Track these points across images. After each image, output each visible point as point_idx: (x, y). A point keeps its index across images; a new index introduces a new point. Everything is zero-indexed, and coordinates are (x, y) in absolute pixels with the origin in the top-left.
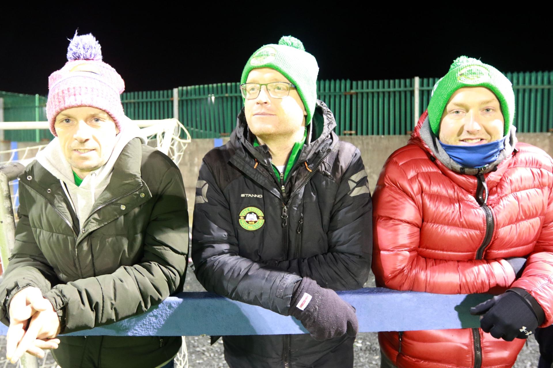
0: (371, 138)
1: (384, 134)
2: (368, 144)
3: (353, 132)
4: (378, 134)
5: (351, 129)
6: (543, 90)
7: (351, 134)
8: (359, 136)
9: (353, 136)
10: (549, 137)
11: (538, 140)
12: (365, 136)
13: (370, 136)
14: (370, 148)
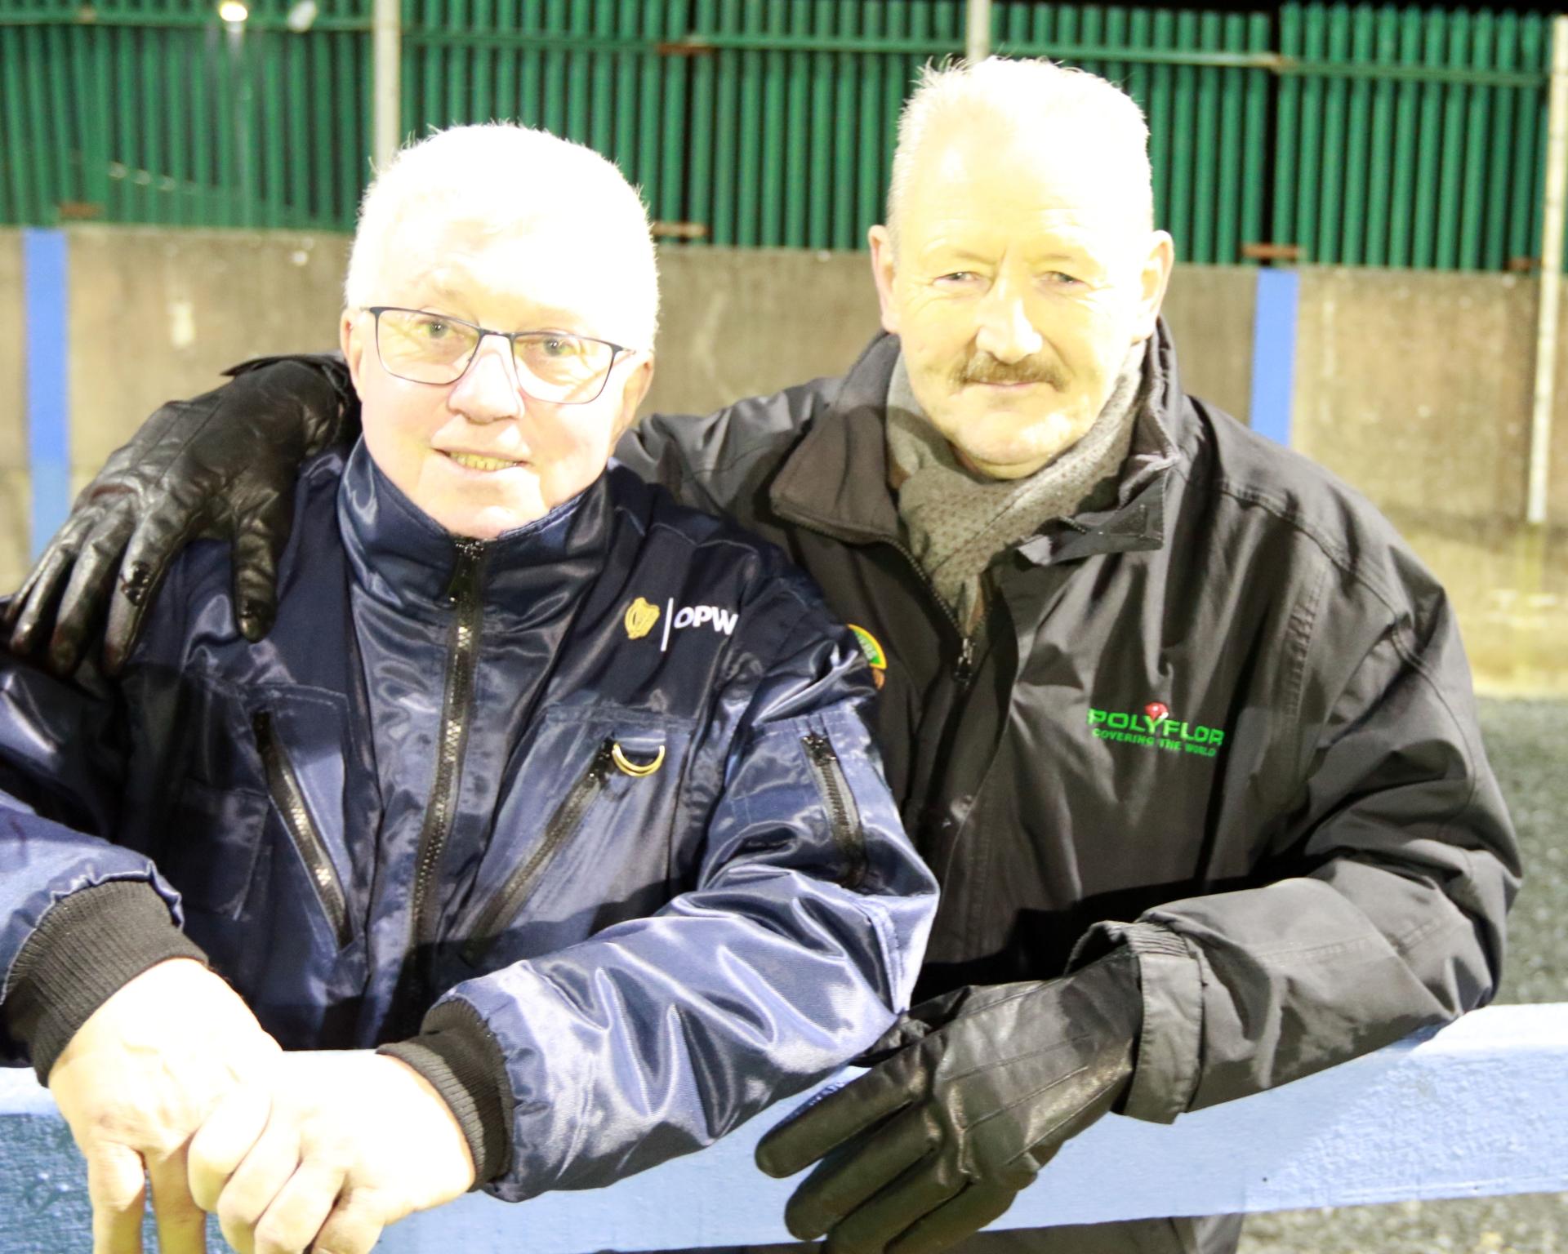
0: (774, 261)
1: (830, 244)
2: (757, 287)
3: (695, 229)
4: (806, 243)
5: (684, 216)
6: (1493, 91)
7: (683, 240)
8: (721, 249)
9: (692, 251)
10: (1509, 295)
11: (1466, 302)
12: (745, 252)
13: (769, 251)
14: (768, 305)
